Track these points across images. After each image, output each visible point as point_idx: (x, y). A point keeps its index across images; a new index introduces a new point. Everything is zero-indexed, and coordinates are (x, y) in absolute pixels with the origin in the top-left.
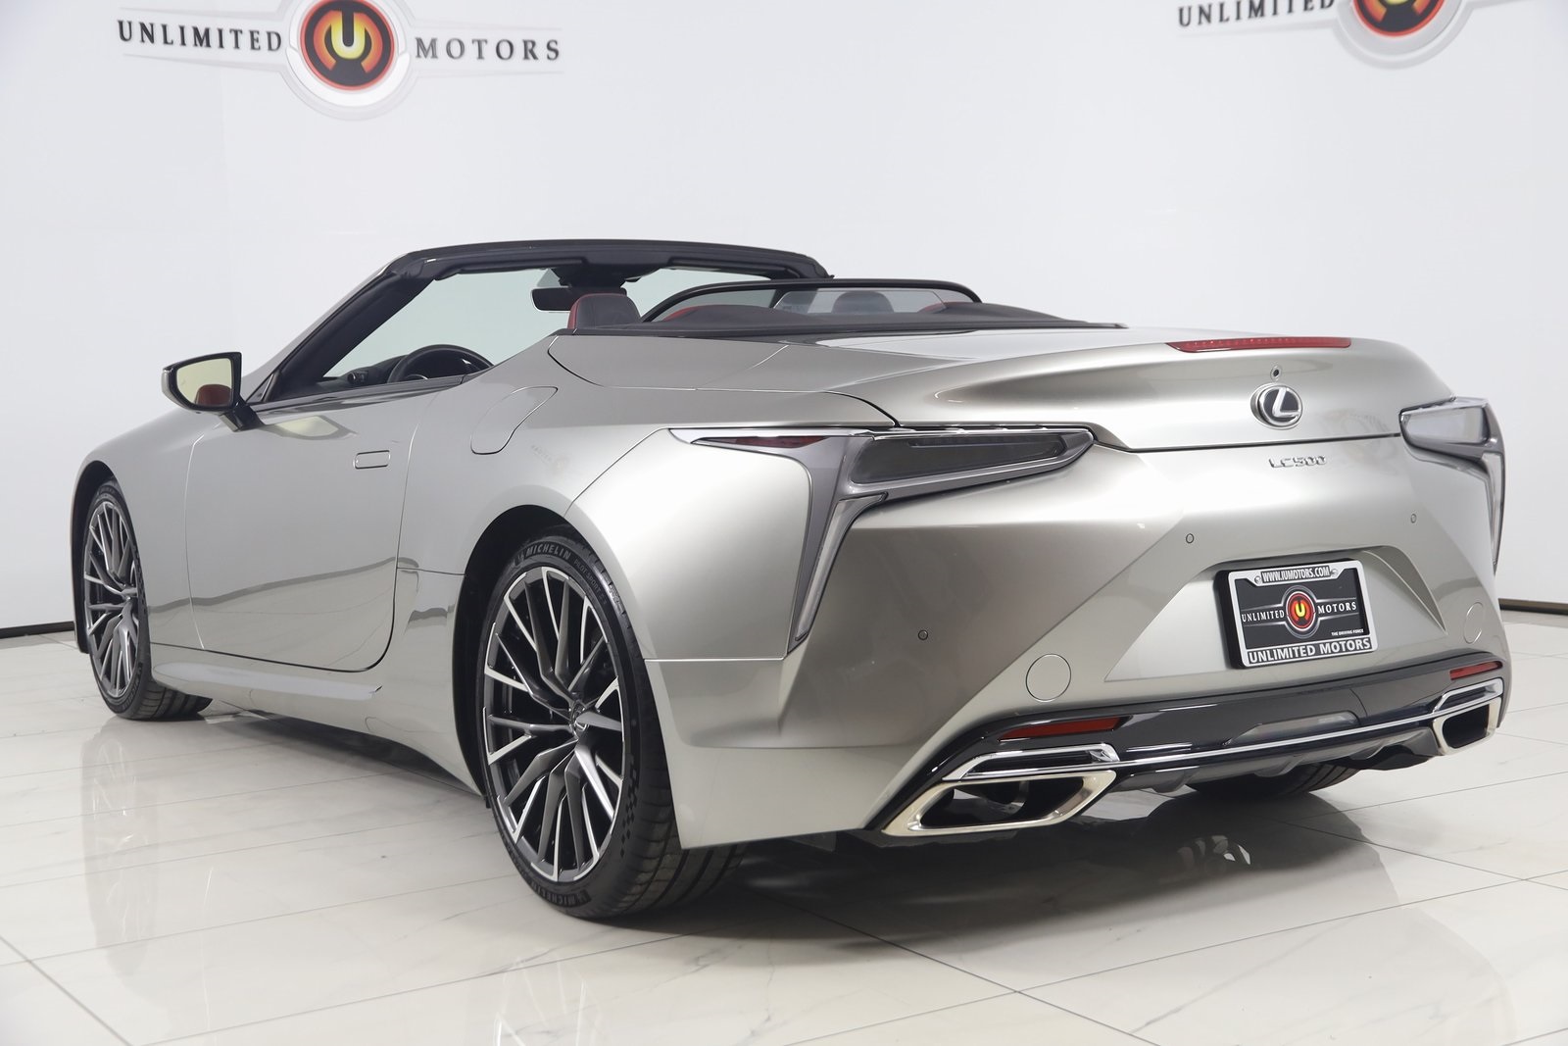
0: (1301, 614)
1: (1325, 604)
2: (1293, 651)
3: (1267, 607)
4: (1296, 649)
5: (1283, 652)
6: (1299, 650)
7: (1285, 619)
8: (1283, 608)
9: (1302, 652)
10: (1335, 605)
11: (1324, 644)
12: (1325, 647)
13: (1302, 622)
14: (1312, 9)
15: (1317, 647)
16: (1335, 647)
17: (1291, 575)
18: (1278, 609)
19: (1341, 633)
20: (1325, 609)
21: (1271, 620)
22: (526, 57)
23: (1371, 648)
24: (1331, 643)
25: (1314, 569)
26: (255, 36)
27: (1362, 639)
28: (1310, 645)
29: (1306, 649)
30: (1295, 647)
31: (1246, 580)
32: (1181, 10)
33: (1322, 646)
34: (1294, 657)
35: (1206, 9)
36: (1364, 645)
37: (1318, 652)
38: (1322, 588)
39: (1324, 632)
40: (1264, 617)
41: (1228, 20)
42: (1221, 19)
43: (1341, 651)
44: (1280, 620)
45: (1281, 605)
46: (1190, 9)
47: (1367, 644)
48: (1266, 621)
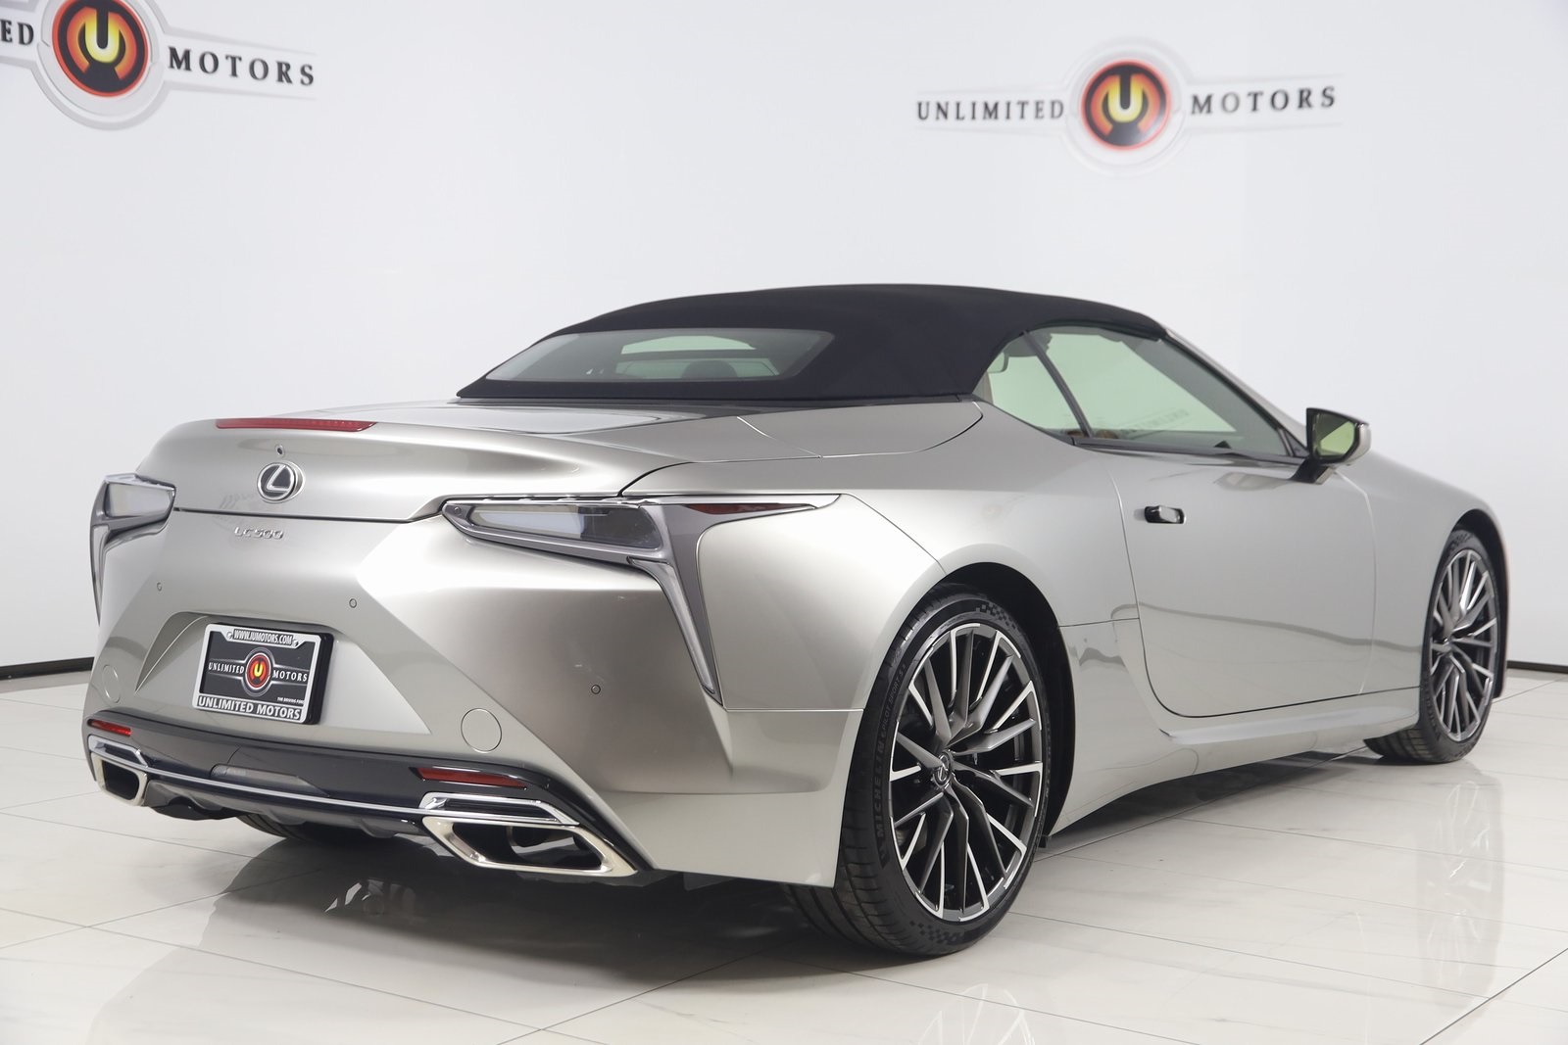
0: (257, 674)
1: (280, 670)
2: (235, 705)
3: (232, 661)
4: (238, 703)
5: (227, 703)
6: (240, 705)
7: (243, 675)
8: (245, 665)
9: (242, 707)
10: (289, 673)
11: (263, 705)
12: (264, 708)
13: (256, 681)
14: (1042, 117)
15: (256, 706)
16: (270, 711)
17: (258, 637)
18: (241, 665)
19: (286, 700)
20: (279, 674)
21: (231, 673)
22: (280, 80)
23: (299, 719)
24: (268, 706)
25: (280, 635)
26: (7, 26)
27: (295, 710)
28: (250, 703)
29: (246, 705)
30: (238, 701)
31: (220, 633)
32: (920, 105)
33: (260, 706)
34: (234, 710)
35: (944, 106)
36: (294, 715)
37: (254, 711)
38: (282, 655)
39: (271, 696)
40: (226, 669)
41: (963, 118)
42: (958, 117)
43: (273, 715)
44: (239, 675)
45: (244, 662)
46: (928, 104)
47: (296, 713)
48: (227, 673)
